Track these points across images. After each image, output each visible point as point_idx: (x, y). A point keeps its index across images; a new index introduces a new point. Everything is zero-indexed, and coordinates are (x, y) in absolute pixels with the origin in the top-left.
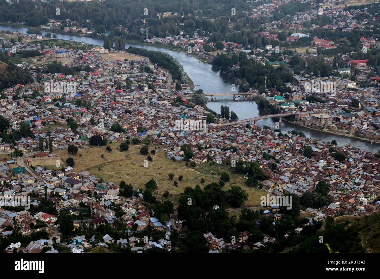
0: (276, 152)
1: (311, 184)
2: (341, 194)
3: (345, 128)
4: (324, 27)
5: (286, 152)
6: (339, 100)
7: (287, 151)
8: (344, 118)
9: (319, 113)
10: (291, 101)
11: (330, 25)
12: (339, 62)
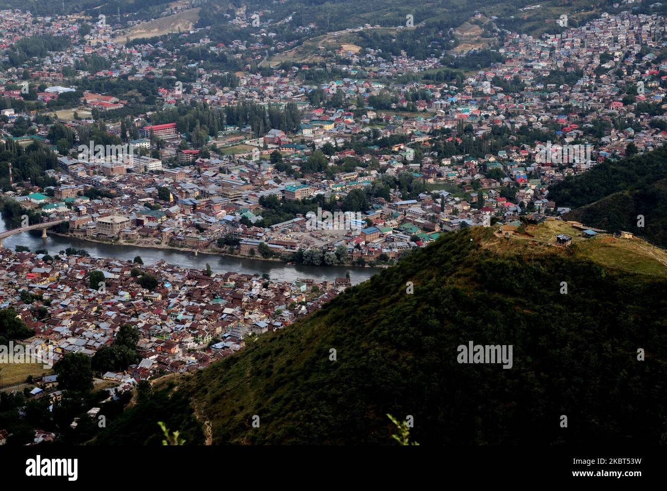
0: (42, 289)
1: (107, 333)
2: (157, 342)
3: (152, 235)
4: (98, 74)
5: (59, 286)
6: (139, 192)
7: (61, 283)
8: (149, 218)
9: (108, 215)
10: (60, 200)
11: (107, 71)
12: (130, 130)
